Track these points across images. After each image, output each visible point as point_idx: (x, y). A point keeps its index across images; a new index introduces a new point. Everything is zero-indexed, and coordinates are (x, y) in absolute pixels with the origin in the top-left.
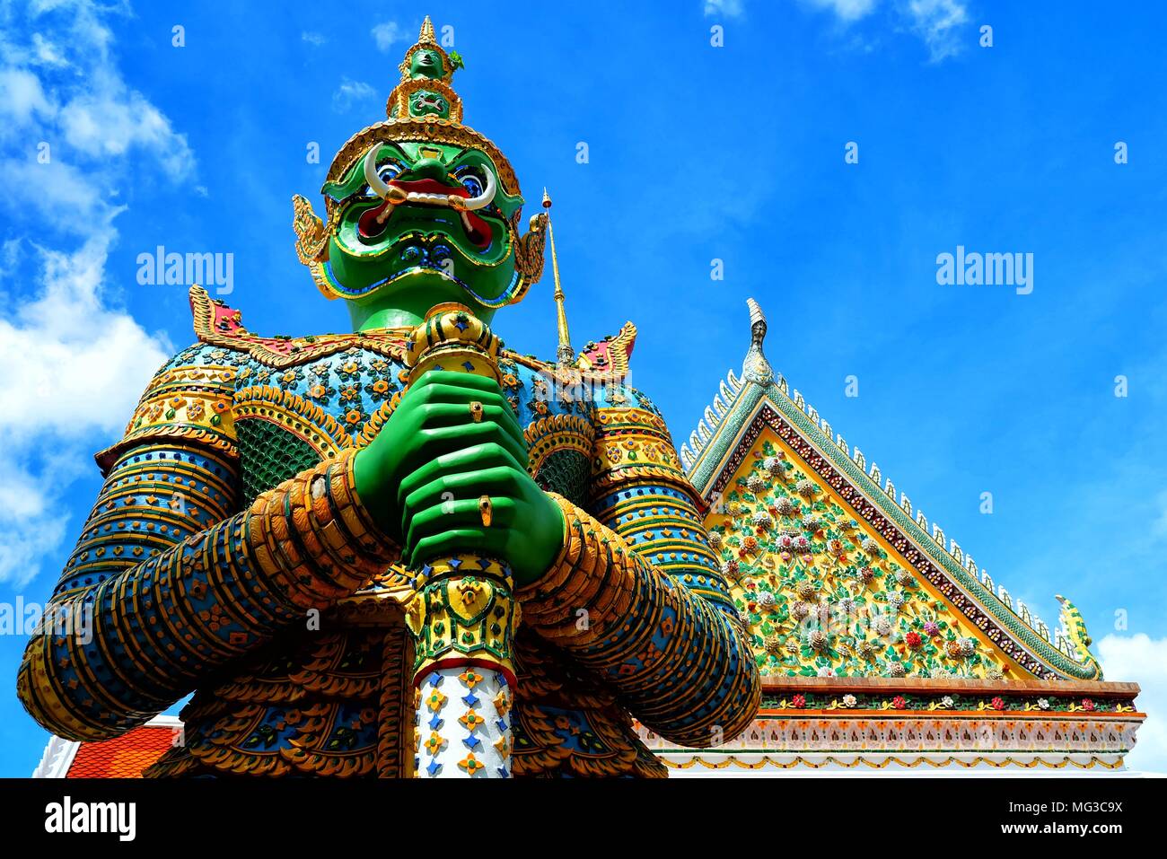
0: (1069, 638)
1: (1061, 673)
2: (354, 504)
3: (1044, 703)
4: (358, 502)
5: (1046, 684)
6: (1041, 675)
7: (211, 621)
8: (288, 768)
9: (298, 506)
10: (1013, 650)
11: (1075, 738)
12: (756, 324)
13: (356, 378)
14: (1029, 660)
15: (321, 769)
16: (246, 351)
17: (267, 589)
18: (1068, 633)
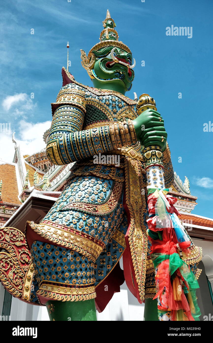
0: (186, 185)
1: (183, 192)
2: (134, 131)
3: (180, 198)
4: (135, 131)
5: (181, 194)
6: (179, 192)
7: (97, 147)
8: (110, 178)
9: (122, 129)
10: (175, 186)
11: (184, 206)
12: (136, 99)
13: (115, 102)
14: (178, 188)
15: (116, 179)
16: (86, 89)
17: (111, 143)
18: (186, 184)
